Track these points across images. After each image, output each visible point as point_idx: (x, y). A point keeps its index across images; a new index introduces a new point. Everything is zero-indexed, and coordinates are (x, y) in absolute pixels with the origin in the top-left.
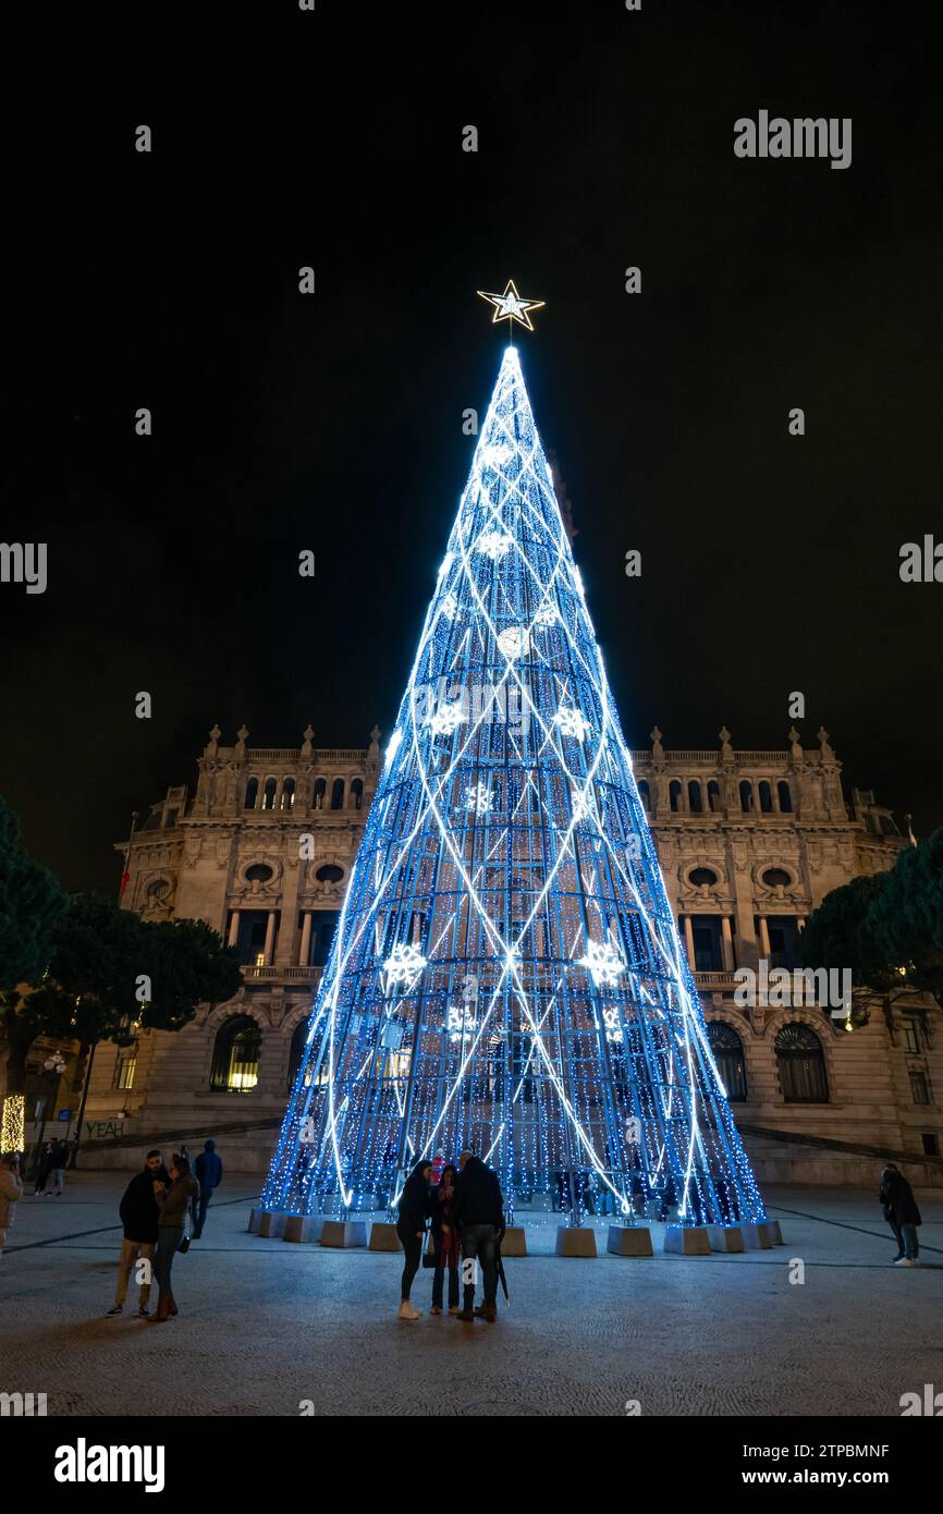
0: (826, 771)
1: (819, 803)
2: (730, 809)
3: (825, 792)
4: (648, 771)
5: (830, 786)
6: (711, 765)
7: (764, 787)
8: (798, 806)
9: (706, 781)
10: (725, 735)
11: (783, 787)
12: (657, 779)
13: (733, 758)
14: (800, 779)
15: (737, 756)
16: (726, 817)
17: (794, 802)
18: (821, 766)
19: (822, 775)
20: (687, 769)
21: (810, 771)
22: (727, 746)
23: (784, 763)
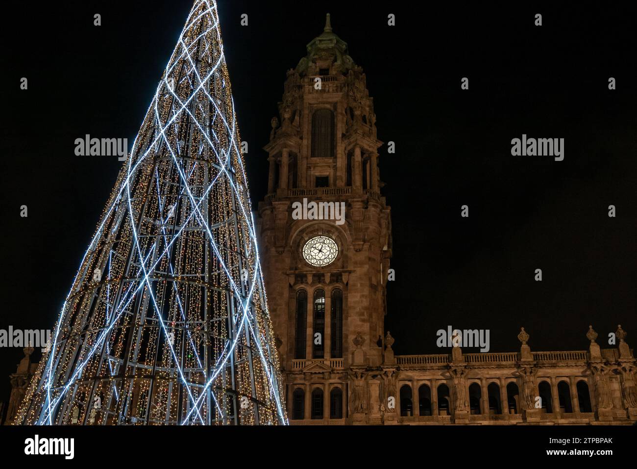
0: (624, 369)
1: (618, 403)
2: (528, 411)
3: (623, 391)
4: (448, 374)
5: (628, 384)
6: (510, 367)
7: (563, 387)
8: (597, 405)
9: (505, 383)
10: (523, 336)
11: (582, 386)
12: (456, 381)
13: (531, 359)
14: (598, 378)
15: (536, 357)
16: (524, 419)
17: (593, 402)
18: (619, 364)
19: (620, 373)
20: (485, 371)
21: (607, 369)
22: (525, 346)
23: (582, 362)
